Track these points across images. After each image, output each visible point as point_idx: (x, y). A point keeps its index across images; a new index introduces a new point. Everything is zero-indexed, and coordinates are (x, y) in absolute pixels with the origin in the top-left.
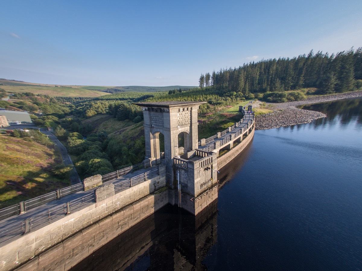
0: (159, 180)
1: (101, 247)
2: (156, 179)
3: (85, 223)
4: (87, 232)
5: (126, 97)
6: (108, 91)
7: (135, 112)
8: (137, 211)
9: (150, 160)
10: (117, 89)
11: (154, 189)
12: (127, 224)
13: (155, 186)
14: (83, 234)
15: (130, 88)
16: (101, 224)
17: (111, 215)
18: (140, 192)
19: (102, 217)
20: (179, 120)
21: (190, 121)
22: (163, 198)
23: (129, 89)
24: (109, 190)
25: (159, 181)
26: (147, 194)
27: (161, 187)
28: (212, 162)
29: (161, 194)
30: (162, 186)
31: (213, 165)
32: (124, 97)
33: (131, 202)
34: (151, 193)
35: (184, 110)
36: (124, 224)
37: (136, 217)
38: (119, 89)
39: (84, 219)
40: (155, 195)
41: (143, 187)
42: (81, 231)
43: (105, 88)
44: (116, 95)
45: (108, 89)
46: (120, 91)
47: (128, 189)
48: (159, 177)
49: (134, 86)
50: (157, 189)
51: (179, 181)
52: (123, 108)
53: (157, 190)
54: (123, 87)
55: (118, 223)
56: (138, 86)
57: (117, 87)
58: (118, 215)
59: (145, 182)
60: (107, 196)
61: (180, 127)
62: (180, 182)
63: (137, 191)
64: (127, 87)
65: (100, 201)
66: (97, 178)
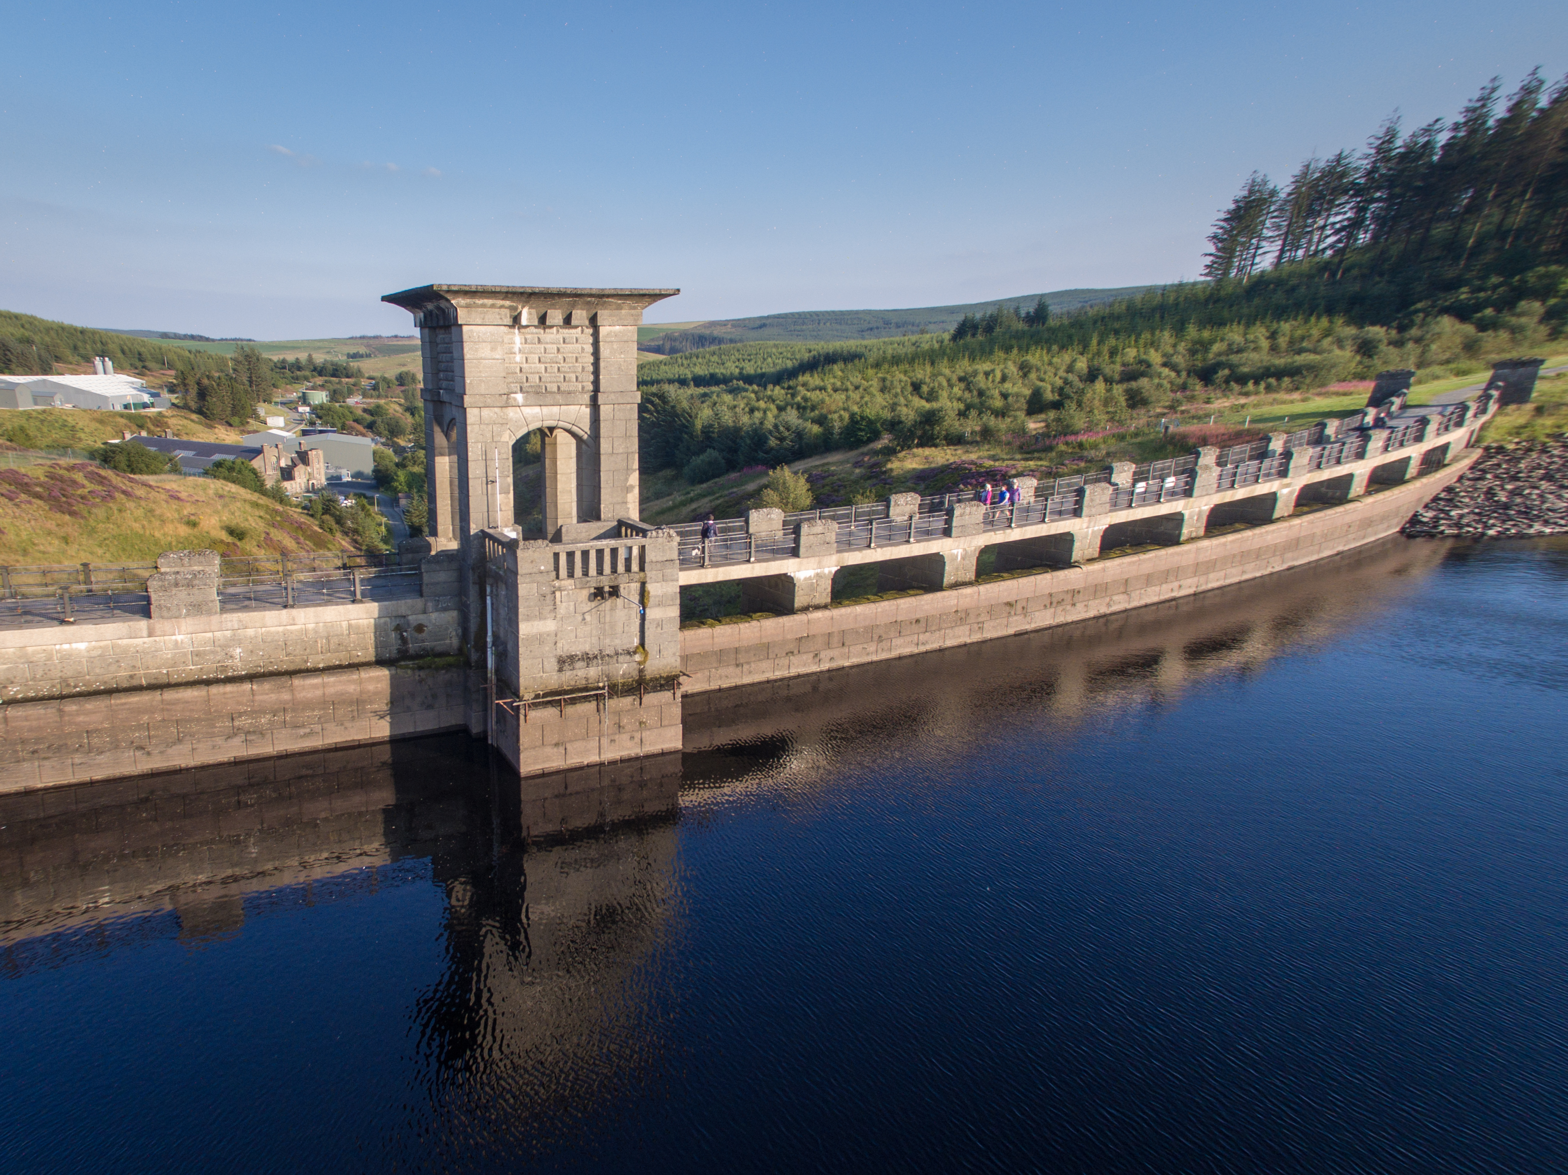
0: (421, 618)
1: (173, 768)
2: (408, 606)
3: (121, 675)
4: (123, 701)
5: (731, 368)
6: (668, 346)
7: (707, 430)
8: (308, 705)
9: (429, 547)
10: (707, 332)
11: (399, 651)
12: (269, 736)
13: (404, 640)
14: (113, 702)
15: (772, 325)
16: (170, 695)
17: (208, 683)
18: (328, 638)
19: (175, 678)
20: (525, 366)
21: (592, 378)
22: (434, 696)
23: (766, 331)
24: (195, 591)
25: (425, 622)
26: (363, 660)
27: (432, 650)
28: (642, 569)
29: (423, 674)
30: (439, 649)
31: (649, 587)
32: (719, 371)
33: (292, 667)
34: (380, 662)
35: (567, 321)
36: (254, 732)
37: (303, 726)
38: (717, 332)
39: (118, 661)
40: (393, 672)
41: (345, 624)
42: (110, 692)
43: (661, 330)
44: (685, 362)
45: (669, 337)
46: (716, 340)
47: (273, 612)
48: (419, 603)
49: (792, 314)
50: (411, 651)
51: (490, 633)
52: (657, 412)
53: (412, 658)
54: (738, 324)
55: (233, 719)
56: (817, 314)
57: (713, 324)
58: (229, 688)
59: (351, 607)
60: (188, 610)
61: (525, 399)
62: (496, 636)
63: (316, 631)
64: (758, 323)
65: (162, 617)
66: (202, 559)
